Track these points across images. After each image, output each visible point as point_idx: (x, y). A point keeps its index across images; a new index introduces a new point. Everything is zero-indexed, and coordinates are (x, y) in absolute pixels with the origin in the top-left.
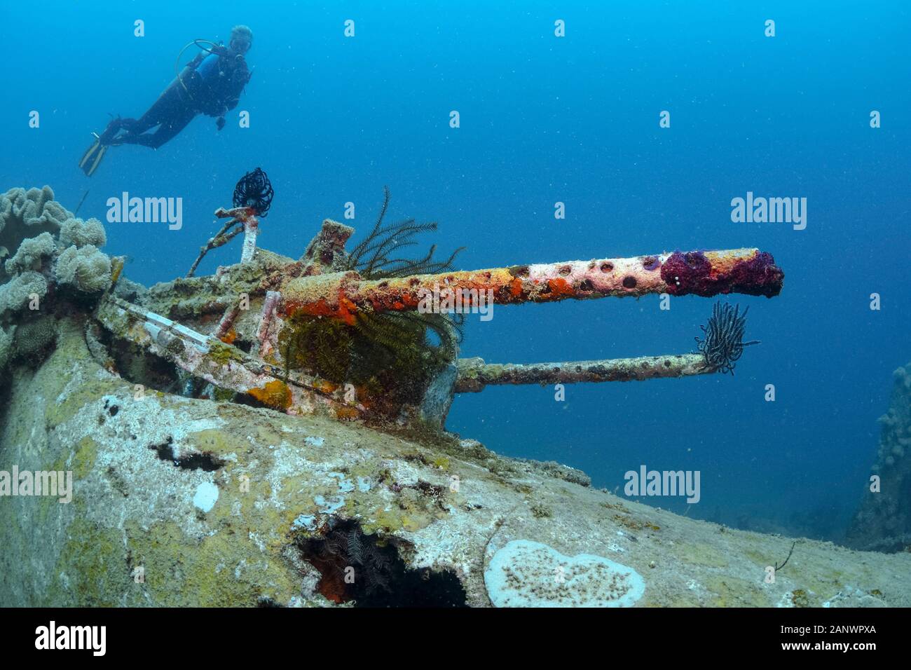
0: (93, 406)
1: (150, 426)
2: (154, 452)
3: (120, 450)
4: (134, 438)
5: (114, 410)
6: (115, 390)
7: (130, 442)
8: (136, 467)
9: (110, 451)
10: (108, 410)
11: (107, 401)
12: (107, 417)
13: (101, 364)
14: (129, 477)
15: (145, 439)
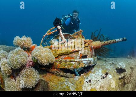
0: (85, 85)
1: (98, 77)
2: (103, 79)
3: (98, 84)
4: (98, 80)
5: (90, 81)
6: (84, 79)
7: (98, 82)
8: (103, 83)
9: (97, 86)
10: (89, 82)
11: (86, 81)
12: (91, 83)
13: (72, 77)
14: (103, 85)
15: (100, 79)
